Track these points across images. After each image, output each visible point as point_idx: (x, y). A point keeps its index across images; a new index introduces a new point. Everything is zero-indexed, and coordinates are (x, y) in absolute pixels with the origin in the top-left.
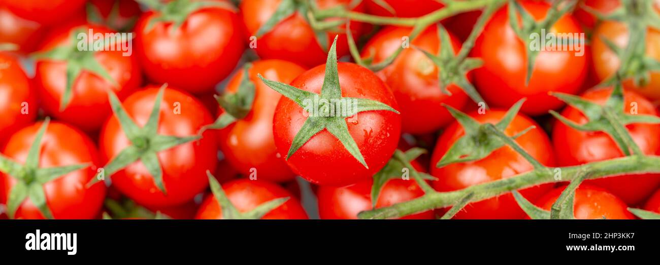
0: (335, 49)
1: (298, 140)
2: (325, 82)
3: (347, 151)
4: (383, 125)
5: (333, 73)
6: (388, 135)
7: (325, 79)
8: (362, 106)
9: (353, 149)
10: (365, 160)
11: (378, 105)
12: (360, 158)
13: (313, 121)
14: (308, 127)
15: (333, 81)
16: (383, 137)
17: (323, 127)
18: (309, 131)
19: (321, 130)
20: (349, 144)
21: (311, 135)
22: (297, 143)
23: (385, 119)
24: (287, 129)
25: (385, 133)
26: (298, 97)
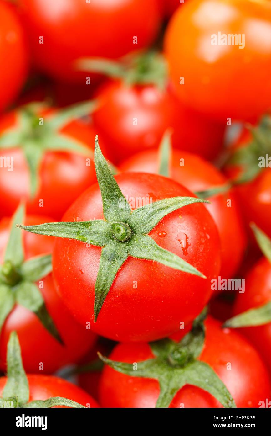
0: (101, 153)
1: (101, 285)
2: (104, 201)
3: (170, 268)
4: (197, 225)
5: (109, 184)
6: (209, 237)
7: (103, 195)
8: (163, 209)
9: (176, 263)
10: (198, 269)
11: (182, 201)
12: (191, 269)
13: (110, 254)
14: (107, 264)
15: (113, 196)
16: (203, 241)
17: (125, 256)
18: (110, 268)
19: (124, 260)
20: (167, 260)
21: (115, 271)
22: (102, 290)
23: (196, 218)
24: (81, 280)
25: (203, 235)
26: (78, 232)
